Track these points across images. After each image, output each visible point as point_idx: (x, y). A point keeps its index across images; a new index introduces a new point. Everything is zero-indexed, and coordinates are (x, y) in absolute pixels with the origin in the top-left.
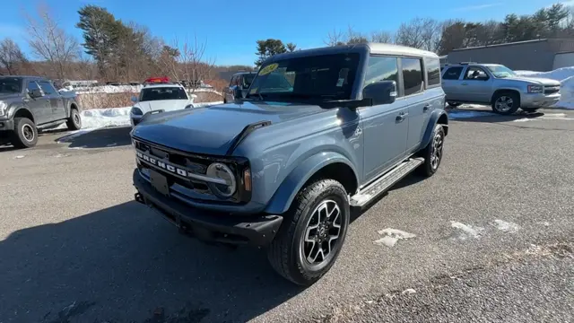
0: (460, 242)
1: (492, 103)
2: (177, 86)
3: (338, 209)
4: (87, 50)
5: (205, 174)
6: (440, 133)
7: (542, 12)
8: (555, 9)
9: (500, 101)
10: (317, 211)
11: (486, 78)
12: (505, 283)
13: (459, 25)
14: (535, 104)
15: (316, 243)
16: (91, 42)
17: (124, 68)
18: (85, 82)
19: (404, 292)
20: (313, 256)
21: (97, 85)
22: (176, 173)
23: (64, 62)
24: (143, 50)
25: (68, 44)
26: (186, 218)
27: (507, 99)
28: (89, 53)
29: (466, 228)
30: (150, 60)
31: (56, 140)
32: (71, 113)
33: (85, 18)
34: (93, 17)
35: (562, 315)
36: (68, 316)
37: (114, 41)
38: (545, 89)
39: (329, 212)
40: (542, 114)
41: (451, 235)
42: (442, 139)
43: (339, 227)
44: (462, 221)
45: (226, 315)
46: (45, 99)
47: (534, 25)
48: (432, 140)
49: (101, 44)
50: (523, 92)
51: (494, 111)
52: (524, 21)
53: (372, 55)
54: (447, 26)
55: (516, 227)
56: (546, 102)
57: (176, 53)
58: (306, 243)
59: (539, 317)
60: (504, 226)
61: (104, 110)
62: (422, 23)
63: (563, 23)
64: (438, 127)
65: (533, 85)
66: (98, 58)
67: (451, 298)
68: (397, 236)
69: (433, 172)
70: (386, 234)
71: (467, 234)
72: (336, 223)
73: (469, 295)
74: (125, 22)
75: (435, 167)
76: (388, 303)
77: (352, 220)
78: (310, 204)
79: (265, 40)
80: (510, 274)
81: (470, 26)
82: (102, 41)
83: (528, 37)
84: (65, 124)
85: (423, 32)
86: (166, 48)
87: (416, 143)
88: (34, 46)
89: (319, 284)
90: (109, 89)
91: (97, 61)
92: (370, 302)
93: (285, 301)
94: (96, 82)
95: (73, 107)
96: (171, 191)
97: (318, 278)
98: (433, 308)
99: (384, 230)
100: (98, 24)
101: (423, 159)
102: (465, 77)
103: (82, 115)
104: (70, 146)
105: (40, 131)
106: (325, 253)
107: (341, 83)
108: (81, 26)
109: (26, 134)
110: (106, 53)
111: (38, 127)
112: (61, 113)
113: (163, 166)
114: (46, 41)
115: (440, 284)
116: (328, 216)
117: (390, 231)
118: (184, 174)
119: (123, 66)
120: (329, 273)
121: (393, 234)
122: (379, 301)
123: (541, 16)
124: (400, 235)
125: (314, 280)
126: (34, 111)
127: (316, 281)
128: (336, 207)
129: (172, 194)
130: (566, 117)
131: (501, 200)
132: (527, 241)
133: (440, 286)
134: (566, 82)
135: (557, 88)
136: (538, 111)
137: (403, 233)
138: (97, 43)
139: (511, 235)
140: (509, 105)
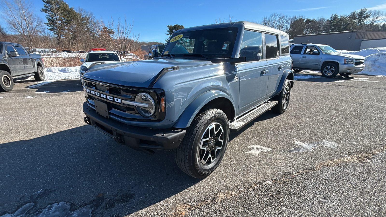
0: (300, 153)
1: (321, 70)
2: (112, 52)
3: (222, 129)
4: (49, 28)
5: (134, 101)
6: (288, 85)
7: (354, 13)
8: (362, 12)
9: (327, 69)
10: (208, 129)
11: (318, 54)
12: (328, 178)
13: (301, 20)
14: (348, 71)
15: (207, 151)
16: (52, 22)
17: (75, 41)
18: (47, 50)
19: (264, 184)
20: (205, 159)
21: (56, 52)
22: (114, 101)
23: (32, 36)
24: (89, 29)
25: (35, 23)
26: (120, 131)
27: (331, 68)
28: (50, 30)
29: (304, 145)
30: (93, 36)
31: (27, 87)
32: (37, 70)
33: (47, 5)
34: (54, 5)
35: (364, 196)
36: (37, 198)
37: (68, 22)
38: (355, 61)
39: (216, 131)
40: (352, 78)
41: (294, 149)
42: (290, 89)
43: (222, 141)
44: (302, 141)
45: (146, 197)
46: (19, 59)
47: (349, 22)
48: (283, 90)
49: (59, 24)
50: (341, 63)
51: (323, 75)
52: (343, 19)
53: (246, 29)
54: (293, 20)
55: (336, 145)
56: (355, 70)
57: (111, 32)
58: (201, 150)
59: (349, 198)
60: (328, 144)
61: (61, 68)
62: (277, 18)
63: (367, 21)
64: (287, 81)
65: (347, 59)
66: (57, 33)
67: (294, 187)
68: (260, 150)
69: (284, 111)
70: (253, 148)
71: (305, 148)
72: (220, 139)
73: (305, 185)
74: (76, 10)
75: (285, 108)
76: (254, 190)
77: (230, 140)
78: (204, 123)
79: (173, 25)
80: (331, 173)
81: (308, 21)
82: (60, 22)
83: (345, 29)
84: (33, 77)
85: (278, 24)
86: (105, 28)
87: (273, 91)
88: (11, 23)
89: (208, 178)
90: (64, 55)
91: (56, 36)
92: (242, 189)
93: (186, 189)
94: (55, 49)
95: (39, 65)
96: (110, 114)
97: (208, 174)
98: (283, 192)
99: (252, 146)
100: (57, 10)
101: (277, 102)
102: (305, 53)
103: (45, 71)
104: (37, 91)
105: (15, 81)
106: (213, 158)
107: (225, 47)
108: (45, 11)
109: (5, 82)
110: (62, 30)
111: (14, 78)
112: (31, 69)
113: (105, 97)
114: (20, 20)
115: (288, 178)
116: (216, 133)
117: (255, 146)
118: (119, 101)
119: (74, 39)
120: (215, 171)
121: (257, 148)
122: (248, 189)
123: (353, 16)
124: (262, 149)
125: (206, 176)
126: (11, 67)
127: (206, 177)
128: (221, 127)
129: (111, 116)
130: (367, 80)
131: (326, 128)
132: (343, 153)
133: (287, 180)
134: (368, 58)
135: (362, 61)
136: (350, 76)
137: (264, 148)
138: (56, 23)
139: (332, 149)
140: (332, 71)
